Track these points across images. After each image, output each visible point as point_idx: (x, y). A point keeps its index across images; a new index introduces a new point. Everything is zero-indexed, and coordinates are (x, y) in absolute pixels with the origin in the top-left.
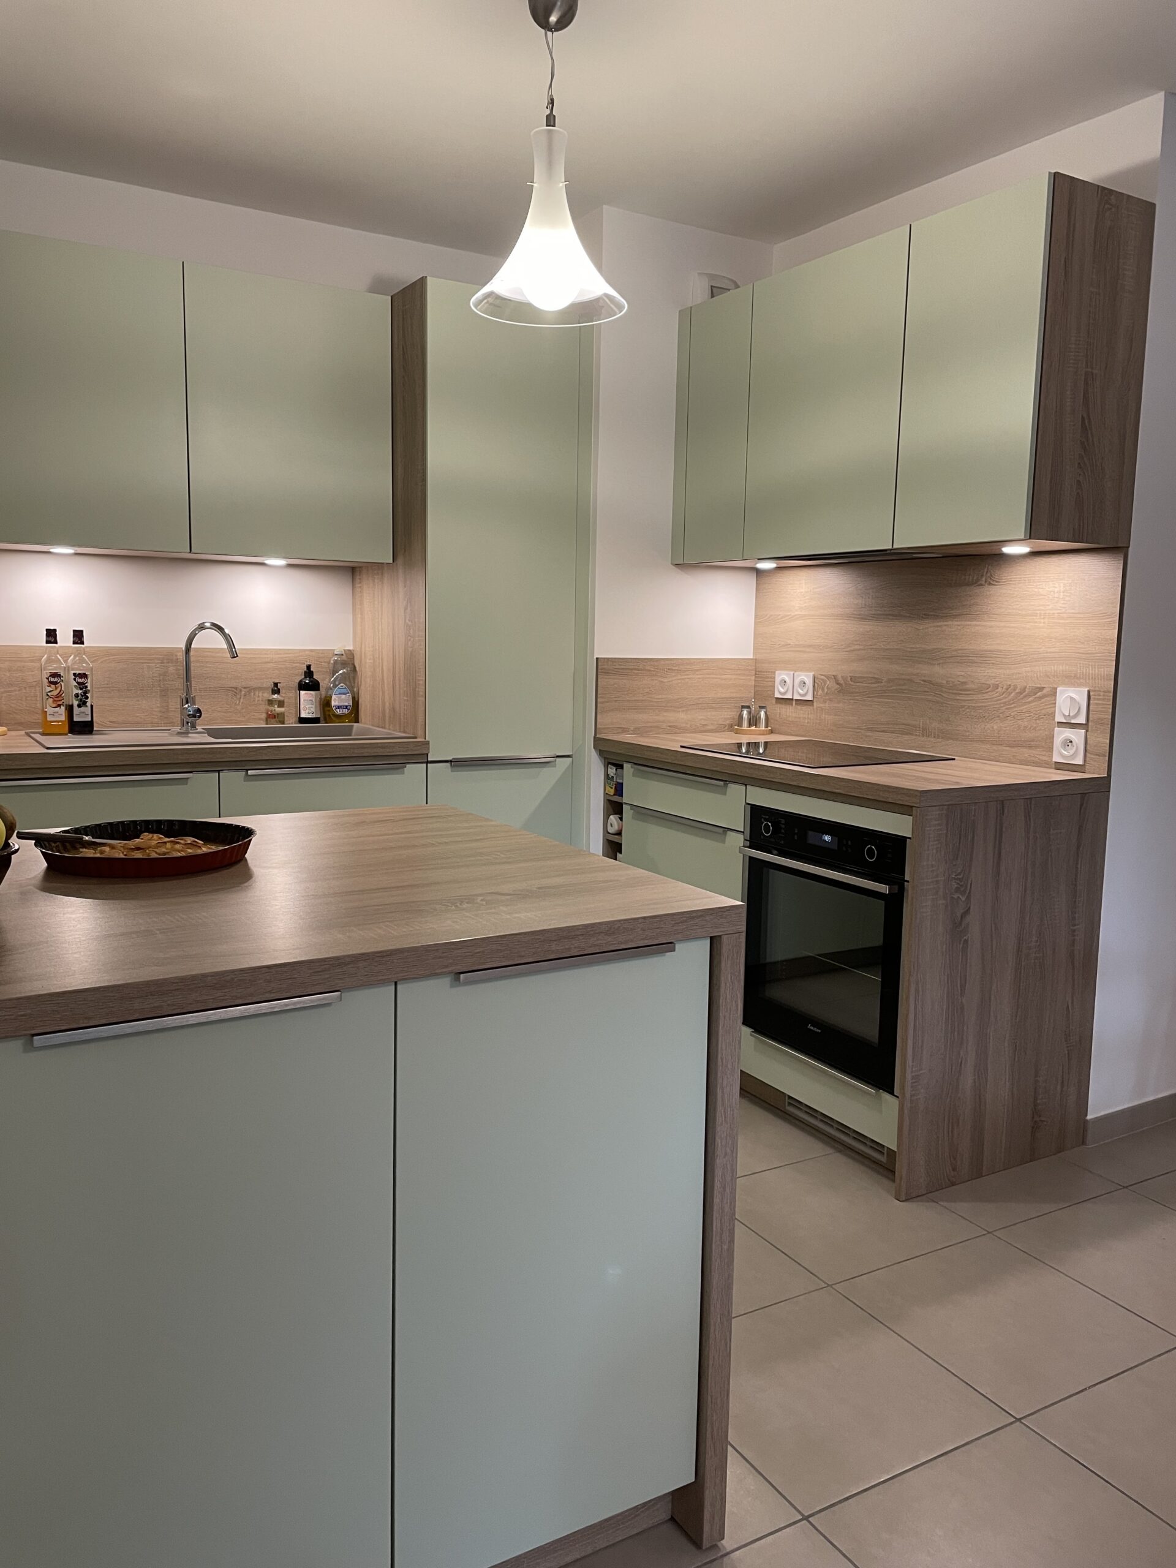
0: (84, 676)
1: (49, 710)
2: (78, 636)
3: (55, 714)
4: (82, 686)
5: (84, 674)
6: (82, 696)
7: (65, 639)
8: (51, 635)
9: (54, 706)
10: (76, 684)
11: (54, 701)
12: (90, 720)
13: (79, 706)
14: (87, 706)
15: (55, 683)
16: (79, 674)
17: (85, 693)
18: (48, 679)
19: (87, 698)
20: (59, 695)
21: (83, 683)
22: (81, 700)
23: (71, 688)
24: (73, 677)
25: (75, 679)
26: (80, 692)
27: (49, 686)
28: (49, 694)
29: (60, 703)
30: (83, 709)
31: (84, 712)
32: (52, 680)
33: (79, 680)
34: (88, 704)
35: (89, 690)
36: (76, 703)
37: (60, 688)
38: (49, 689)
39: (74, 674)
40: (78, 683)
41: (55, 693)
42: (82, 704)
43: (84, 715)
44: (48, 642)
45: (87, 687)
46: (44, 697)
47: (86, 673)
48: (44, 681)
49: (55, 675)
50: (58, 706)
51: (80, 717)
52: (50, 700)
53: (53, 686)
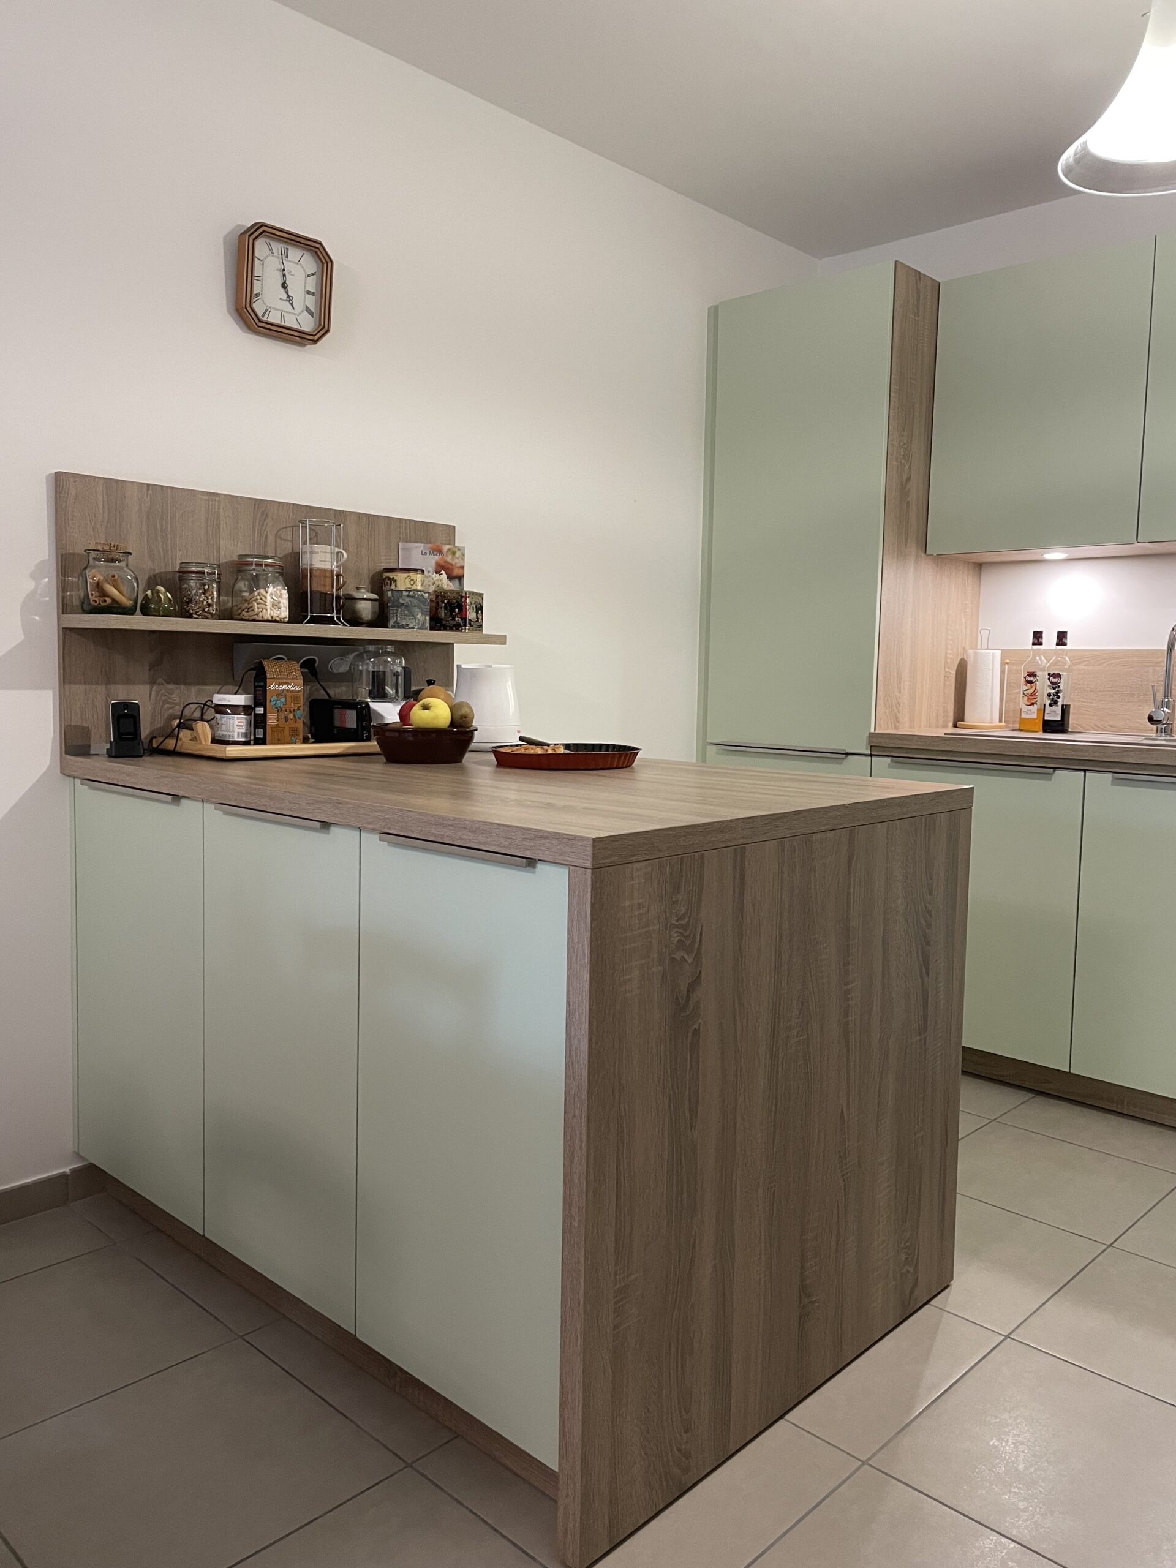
0: (1059, 676)
1: (1025, 708)
2: (1062, 638)
3: (1029, 712)
4: (1055, 686)
5: (1059, 674)
6: (1054, 695)
7: (1049, 641)
8: (1038, 637)
9: (1029, 704)
10: (1049, 684)
11: (1029, 699)
12: (1059, 718)
13: (1051, 705)
14: (1058, 706)
15: (1031, 682)
16: (1054, 674)
17: (1058, 692)
18: (1025, 678)
19: (1059, 697)
20: (1033, 694)
21: (1056, 683)
22: (1053, 699)
23: (1043, 686)
24: (1048, 677)
25: (1049, 679)
26: (1053, 691)
27: (1026, 685)
28: (1025, 692)
29: (1034, 701)
30: (1054, 708)
31: (1055, 712)
32: (1029, 679)
33: (1052, 679)
34: (1060, 704)
35: (1061, 690)
36: (1048, 702)
37: (1034, 688)
38: (1026, 688)
39: (1049, 674)
40: (1051, 682)
41: (1030, 691)
42: (1054, 703)
43: (1054, 714)
44: (1034, 644)
45: (1059, 687)
46: (1022, 695)
47: (1061, 673)
48: (1023, 681)
49: (1032, 675)
50: (1032, 704)
51: (1050, 716)
52: (1026, 698)
53: (1029, 685)
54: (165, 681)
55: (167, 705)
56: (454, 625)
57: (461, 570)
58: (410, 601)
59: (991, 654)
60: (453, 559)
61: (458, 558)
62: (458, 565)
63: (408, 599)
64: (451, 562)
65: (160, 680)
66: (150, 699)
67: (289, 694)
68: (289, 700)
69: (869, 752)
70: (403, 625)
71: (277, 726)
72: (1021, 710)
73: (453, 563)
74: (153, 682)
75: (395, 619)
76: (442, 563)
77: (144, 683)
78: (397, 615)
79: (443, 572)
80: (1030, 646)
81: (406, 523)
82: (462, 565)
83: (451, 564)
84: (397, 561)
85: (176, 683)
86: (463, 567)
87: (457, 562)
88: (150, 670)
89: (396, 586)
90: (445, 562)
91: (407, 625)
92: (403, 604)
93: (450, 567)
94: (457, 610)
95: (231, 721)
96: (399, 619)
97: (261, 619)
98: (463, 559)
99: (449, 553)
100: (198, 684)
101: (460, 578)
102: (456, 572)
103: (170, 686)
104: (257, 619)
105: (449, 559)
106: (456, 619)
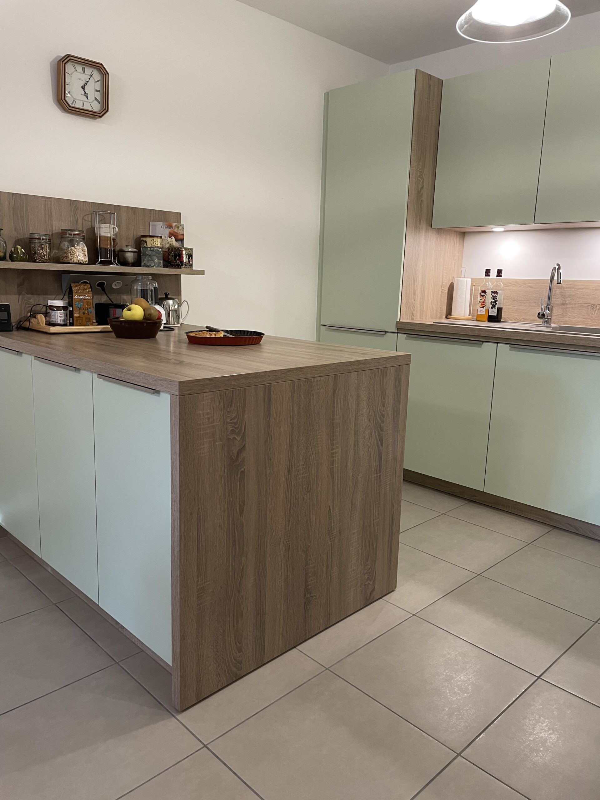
0: (496, 293)
1: (479, 309)
2: (499, 273)
3: (481, 311)
4: (494, 298)
5: (496, 292)
6: (494, 303)
7: (493, 274)
8: (488, 272)
9: (481, 307)
10: (492, 297)
11: (482, 304)
12: (495, 315)
13: (492, 308)
14: (495, 308)
15: (483, 296)
16: (494, 291)
17: (496, 301)
18: (480, 293)
19: (496, 304)
20: (484, 302)
21: (495, 296)
22: (493, 304)
23: (489, 298)
24: (491, 293)
25: (492, 294)
26: (493, 301)
27: (480, 297)
28: (480, 301)
29: (484, 305)
30: (493, 309)
31: (494, 311)
32: (482, 294)
33: (493, 295)
34: (496, 307)
35: (497, 300)
36: (491, 306)
37: (484, 299)
38: (481, 299)
39: (492, 292)
40: (493, 296)
41: (482, 301)
42: (493, 307)
43: (494, 312)
44: (486, 276)
45: (496, 298)
46: (478, 302)
47: (497, 291)
48: (479, 294)
49: (484, 292)
50: (483, 307)
51: (491, 313)
52: (480, 304)
53: (482, 297)
54: (26, 293)
55: (28, 305)
56: (177, 265)
57: (182, 236)
58: (151, 253)
59: (466, 281)
60: (178, 231)
61: (180, 230)
62: (181, 233)
63: (150, 252)
64: (177, 232)
65: (23, 293)
66: (18, 302)
67: (85, 301)
68: (85, 304)
69: (396, 331)
70: (148, 265)
71: (79, 317)
72: (478, 310)
73: (178, 232)
74: (19, 294)
75: (144, 262)
76: (172, 232)
77: (16, 294)
78: (145, 260)
79: (173, 237)
80: (484, 277)
81: (153, 212)
82: (183, 233)
83: (177, 233)
84: (149, 231)
85: (32, 294)
86: (183, 235)
87: (180, 232)
88: (18, 288)
89: (147, 245)
90: (174, 232)
91: (150, 265)
92: (148, 254)
93: (176, 234)
94: (178, 257)
95: (57, 314)
96: (146, 262)
97: (73, 262)
98: (183, 231)
99: (176, 227)
100: (44, 294)
101: (182, 240)
102: (180, 237)
103: (28, 296)
104: (71, 262)
105: (176, 230)
106: (178, 262)
